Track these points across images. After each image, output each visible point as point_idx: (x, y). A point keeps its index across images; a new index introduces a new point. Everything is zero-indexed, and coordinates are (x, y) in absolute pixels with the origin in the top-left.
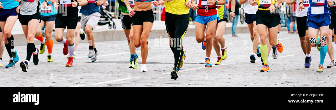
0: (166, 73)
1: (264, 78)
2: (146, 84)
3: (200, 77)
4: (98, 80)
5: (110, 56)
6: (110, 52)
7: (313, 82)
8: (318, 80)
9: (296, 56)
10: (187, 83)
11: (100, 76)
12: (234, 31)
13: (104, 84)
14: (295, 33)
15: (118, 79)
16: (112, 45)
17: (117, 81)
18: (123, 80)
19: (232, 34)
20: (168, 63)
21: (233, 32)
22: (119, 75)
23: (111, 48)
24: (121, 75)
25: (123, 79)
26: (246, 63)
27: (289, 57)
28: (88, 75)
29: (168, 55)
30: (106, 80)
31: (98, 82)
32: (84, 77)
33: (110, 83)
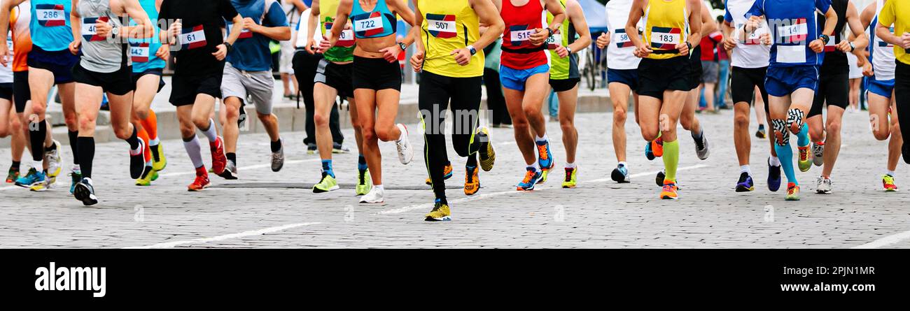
0: (388, 212)
1: (629, 222)
2: (340, 239)
3: (472, 221)
4: (222, 229)
5: (251, 169)
6: (251, 161)
7: (749, 230)
8: (760, 225)
9: (706, 167)
10: (439, 235)
11: (227, 219)
12: (556, 109)
13: (237, 238)
14: (704, 112)
15: (270, 226)
16: (257, 145)
17: (266, 231)
18: (280, 228)
19: (550, 114)
20: (392, 186)
21: (553, 110)
22: (273, 217)
23: (251, 150)
24: (277, 218)
25: (281, 225)
26: (583, 187)
27: (689, 170)
28: (196, 217)
29: (394, 166)
30: (241, 230)
31: (220, 234)
32: (187, 223)
33: (252, 236)
